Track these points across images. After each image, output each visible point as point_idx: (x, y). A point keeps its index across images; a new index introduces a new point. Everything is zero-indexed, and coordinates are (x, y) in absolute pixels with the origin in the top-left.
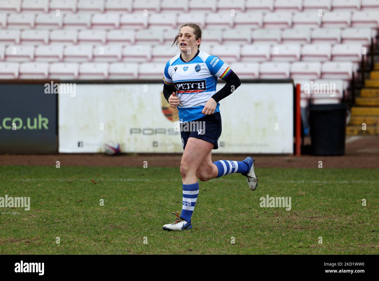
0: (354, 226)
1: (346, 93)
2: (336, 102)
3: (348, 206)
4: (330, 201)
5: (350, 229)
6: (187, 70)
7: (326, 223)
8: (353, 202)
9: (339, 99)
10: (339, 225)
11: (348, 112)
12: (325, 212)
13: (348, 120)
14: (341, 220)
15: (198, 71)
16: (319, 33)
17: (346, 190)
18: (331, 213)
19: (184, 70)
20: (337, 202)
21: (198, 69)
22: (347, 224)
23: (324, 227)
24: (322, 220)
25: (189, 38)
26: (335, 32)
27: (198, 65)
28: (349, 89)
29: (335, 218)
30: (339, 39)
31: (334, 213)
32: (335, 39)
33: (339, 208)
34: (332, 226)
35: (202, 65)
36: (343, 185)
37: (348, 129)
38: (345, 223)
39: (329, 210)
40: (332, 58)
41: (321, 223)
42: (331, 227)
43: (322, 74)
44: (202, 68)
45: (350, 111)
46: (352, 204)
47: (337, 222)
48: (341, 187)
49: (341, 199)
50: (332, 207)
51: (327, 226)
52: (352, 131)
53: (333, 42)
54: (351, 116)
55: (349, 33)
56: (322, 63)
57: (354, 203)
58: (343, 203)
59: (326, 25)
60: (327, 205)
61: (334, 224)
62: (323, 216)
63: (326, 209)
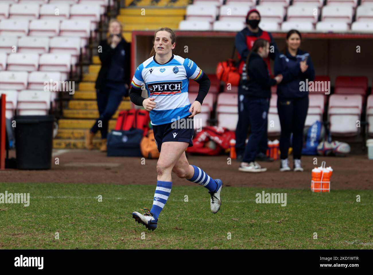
0: (57, 243)
1: (54, 104)
2: (43, 113)
3: (52, 223)
4: (34, 217)
5: (53, 246)
6: (164, 71)
7: (28, 240)
8: (57, 218)
9: (46, 110)
10: (42, 242)
11: (55, 124)
12: (28, 228)
13: (55, 132)
14: (44, 237)
15: (176, 72)
16: (26, 41)
17: (51, 206)
18: (34, 230)
19: (161, 71)
20: (40, 218)
21: (176, 71)
22: (51, 242)
23: (26, 244)
24: (24, 237)
25: (166, 42)
26: (43, 41)
27: (176, 67)
28: (56, 101)
29: (38, 235)
30: (47, 49)
31: (37, 230)
32: (43, 48)
33: (42, 225)
34: (35, 243)
35: (180, 68)
36: (48, 200)
37: (55, 142)
38: (48, 240)
39: (32, 226)
40: (39, 67)
41: (23, 241)
42: (33, 244)
43: (29, 84)
44: (180, 70)
45: (58, 123)
46: (56, 220)
47: (40, 239)
48: (46, 202)
49: (44, 215)
50: (36, 224)
51: (29, 243)
52: (60, 144)
53: (41, 51)
54: (59, 128)
55: (57, 42)
56: (29, 72)
57: (59, 219)
58: (47, 220)
59: (33, 34)
60: (30, 221)
61: (37, 241)
62: (26, 233)
63: (29, 225)
